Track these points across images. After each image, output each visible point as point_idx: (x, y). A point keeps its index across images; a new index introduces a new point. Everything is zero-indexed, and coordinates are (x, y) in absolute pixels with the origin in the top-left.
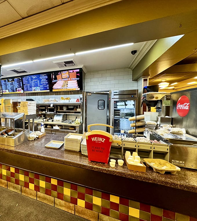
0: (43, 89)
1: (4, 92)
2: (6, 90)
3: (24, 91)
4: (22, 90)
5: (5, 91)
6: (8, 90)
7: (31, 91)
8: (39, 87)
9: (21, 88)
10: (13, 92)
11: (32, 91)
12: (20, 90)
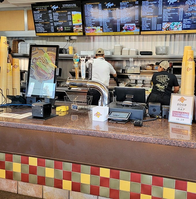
0: (189, 26)
1: (89, 30)
2: (95, 28)
3: (141, 30)
4: (136, 28)
5: (93, 29)
6: (101, 27)
7: (159, 30)
8: (180, 23)
9: (134, 24)
10: (114, 31)
11: (161, 30)
12: (131, 28)
